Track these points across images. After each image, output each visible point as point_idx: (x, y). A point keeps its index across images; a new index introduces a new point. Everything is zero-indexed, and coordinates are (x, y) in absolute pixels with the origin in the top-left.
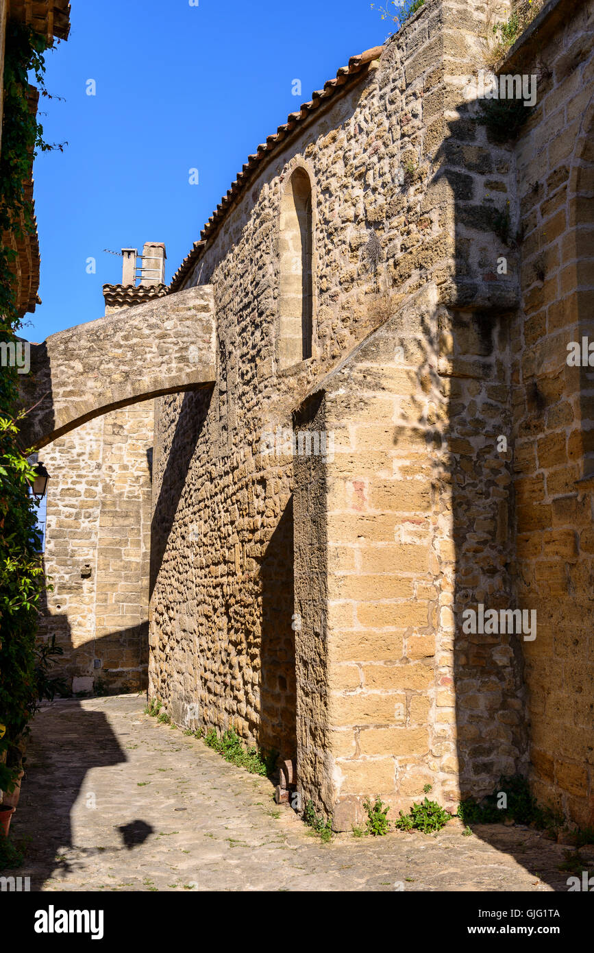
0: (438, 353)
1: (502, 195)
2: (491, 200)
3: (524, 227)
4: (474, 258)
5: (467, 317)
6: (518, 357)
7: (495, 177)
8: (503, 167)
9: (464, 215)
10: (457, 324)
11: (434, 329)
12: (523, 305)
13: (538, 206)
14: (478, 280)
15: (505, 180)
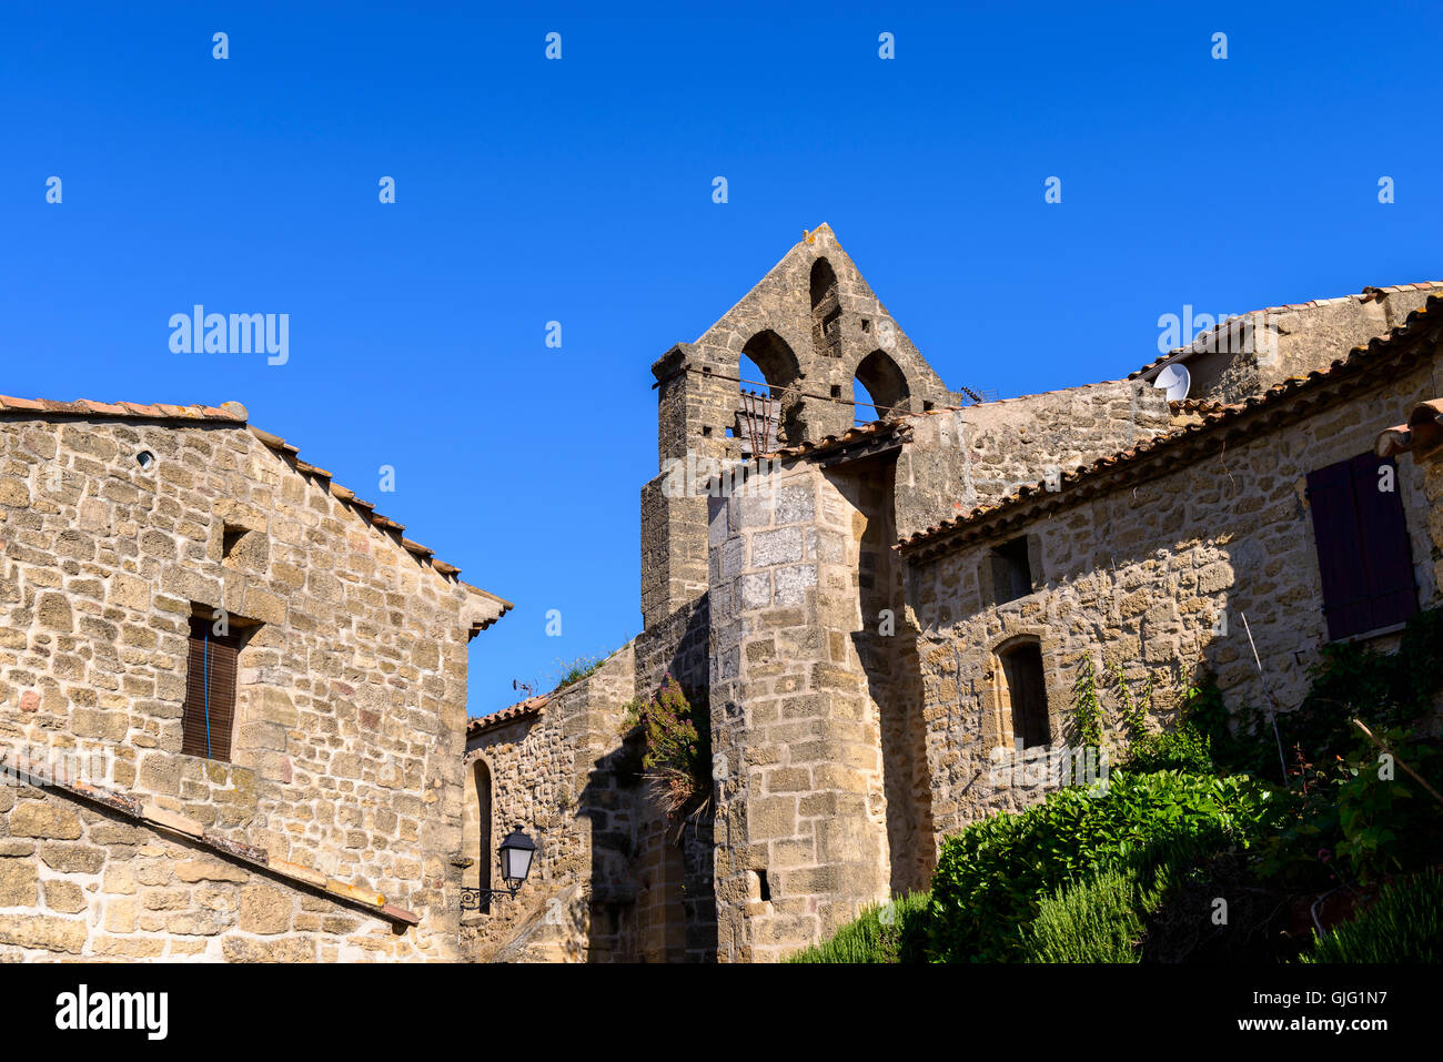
0: (581, 933)
1: (626, 823)
2: (618, 828)
3: (639, 847)
4: (607, 869)
5: (601, 908)
6: (635, 935)
7: (621, 811)
8: (627, 804)
9: (601, 840)
10: (594, 914)
11: (579, 915)
12: (638, 901)
13: (647, 838)
14: (609, 884)
15: (628, 812)
